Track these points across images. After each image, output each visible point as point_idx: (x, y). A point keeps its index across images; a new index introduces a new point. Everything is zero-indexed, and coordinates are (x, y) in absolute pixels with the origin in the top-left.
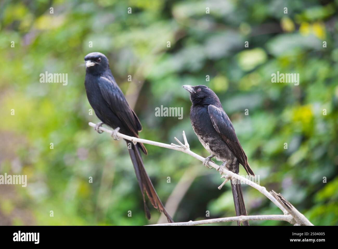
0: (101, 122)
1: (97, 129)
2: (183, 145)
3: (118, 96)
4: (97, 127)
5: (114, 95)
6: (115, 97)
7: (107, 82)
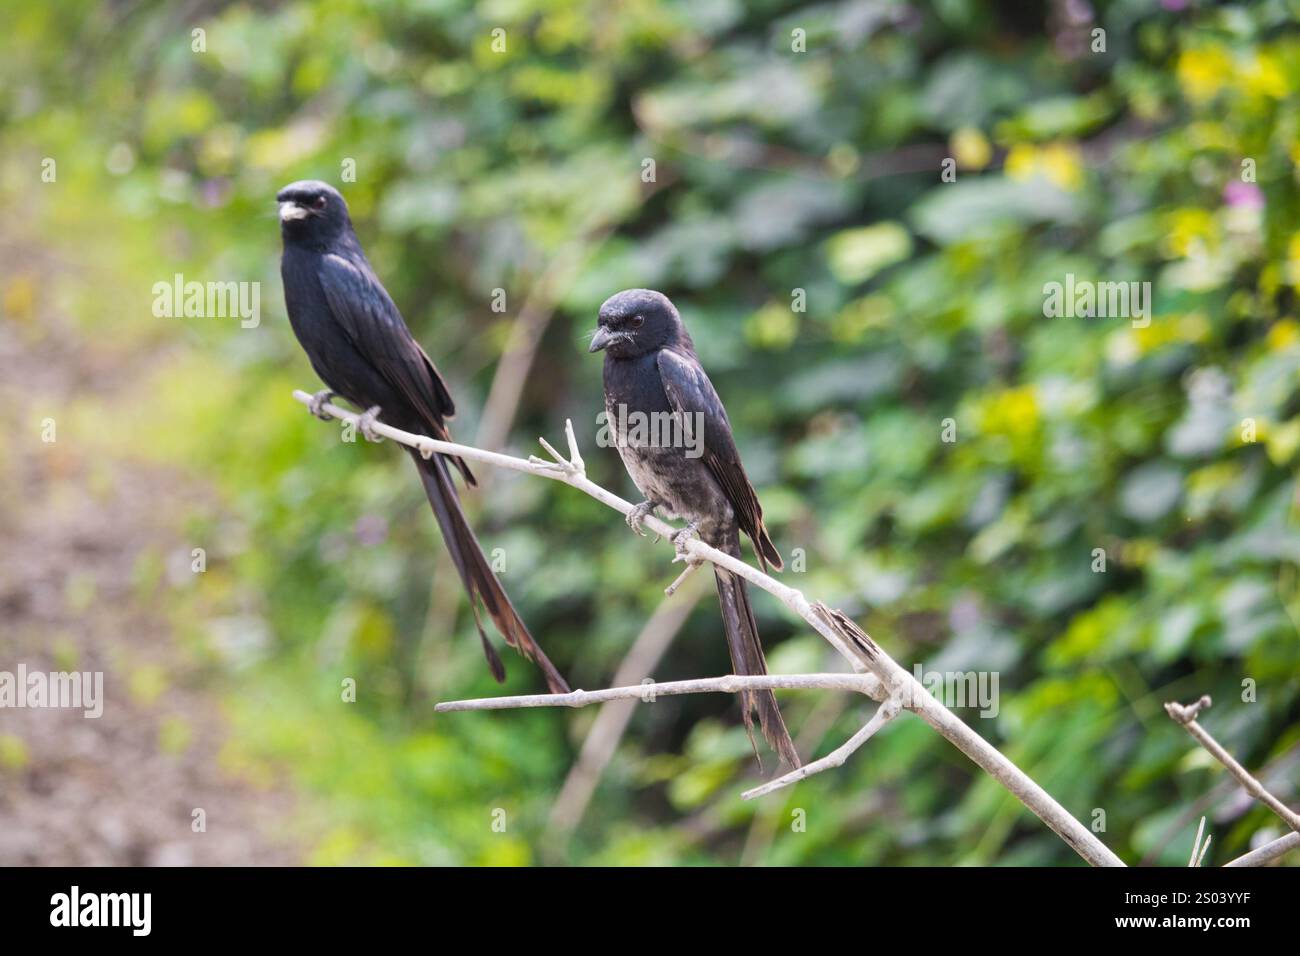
0: (328, 390)
1: (315, 410)
2: (566, 462)
3: (380, 312)
4: (316, 406)
5: (368, 308)
6: (370, 316)
7: (345, 271)
